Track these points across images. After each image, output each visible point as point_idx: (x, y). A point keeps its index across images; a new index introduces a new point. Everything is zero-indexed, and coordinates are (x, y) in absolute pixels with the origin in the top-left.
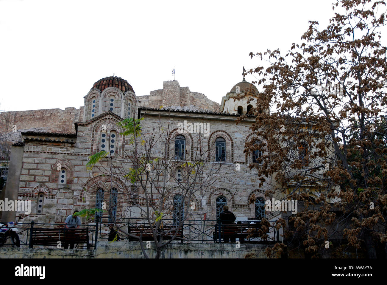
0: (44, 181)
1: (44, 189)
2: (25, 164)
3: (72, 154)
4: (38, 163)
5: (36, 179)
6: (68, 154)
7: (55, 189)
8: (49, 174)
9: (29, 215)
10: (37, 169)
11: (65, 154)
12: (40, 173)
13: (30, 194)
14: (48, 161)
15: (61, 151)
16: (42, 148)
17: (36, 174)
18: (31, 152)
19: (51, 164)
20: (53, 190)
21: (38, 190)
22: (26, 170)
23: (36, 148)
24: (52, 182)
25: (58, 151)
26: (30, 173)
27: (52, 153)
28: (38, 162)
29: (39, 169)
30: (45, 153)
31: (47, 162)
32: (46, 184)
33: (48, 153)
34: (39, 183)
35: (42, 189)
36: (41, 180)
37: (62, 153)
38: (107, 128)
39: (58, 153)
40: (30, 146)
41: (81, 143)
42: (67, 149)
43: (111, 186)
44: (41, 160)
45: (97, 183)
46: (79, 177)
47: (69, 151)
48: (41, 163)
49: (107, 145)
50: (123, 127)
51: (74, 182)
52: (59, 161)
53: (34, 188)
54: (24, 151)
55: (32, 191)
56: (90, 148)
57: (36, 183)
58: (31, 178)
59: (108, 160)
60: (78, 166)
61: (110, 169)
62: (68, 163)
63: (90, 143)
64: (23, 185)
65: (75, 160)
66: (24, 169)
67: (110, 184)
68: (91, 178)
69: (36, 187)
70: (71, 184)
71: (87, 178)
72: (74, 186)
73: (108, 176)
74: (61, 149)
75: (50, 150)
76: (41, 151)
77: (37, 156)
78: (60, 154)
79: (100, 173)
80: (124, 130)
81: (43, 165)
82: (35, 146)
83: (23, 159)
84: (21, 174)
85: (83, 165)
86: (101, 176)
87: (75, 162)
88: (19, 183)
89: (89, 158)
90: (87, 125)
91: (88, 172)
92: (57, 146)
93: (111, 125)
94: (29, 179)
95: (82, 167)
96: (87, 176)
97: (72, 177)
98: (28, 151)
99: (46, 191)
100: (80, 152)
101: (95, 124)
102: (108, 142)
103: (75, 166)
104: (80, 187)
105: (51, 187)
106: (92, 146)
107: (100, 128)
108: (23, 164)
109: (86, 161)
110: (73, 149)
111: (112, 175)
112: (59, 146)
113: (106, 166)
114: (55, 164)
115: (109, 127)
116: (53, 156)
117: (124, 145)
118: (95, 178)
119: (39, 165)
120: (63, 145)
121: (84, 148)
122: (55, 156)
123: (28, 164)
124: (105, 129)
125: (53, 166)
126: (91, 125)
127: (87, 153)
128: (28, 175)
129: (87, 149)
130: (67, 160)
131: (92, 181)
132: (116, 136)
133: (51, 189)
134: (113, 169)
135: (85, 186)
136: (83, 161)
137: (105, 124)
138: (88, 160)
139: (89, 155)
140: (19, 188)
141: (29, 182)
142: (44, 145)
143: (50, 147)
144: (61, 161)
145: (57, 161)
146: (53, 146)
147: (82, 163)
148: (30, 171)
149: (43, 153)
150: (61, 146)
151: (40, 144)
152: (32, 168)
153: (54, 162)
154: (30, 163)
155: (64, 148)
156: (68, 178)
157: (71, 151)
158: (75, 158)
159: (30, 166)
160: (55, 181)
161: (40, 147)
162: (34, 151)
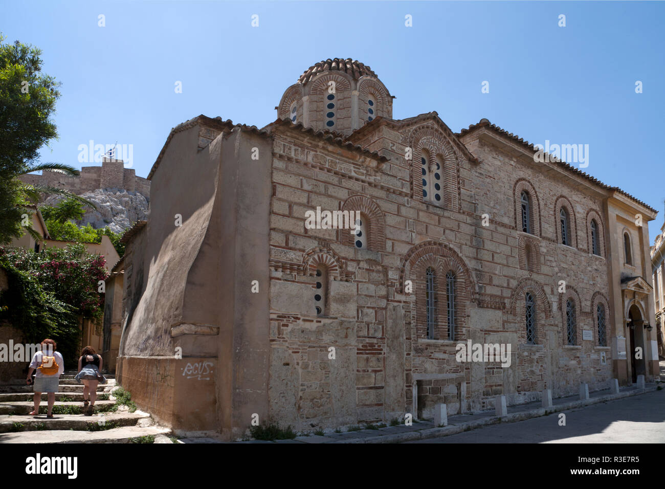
1: (329, 257)
2: (279, 189)
3: (376, 186)
4: (309, 192)
6: (370, 184)
7: (352, 260)
9: (302, 318)
11: (363, 181)
13: (299, 266)
14: (332, 190)
15: (355, 171)
16: (316, 156)
18: (290, 159)
19: (340, 201)
20: (349, 263)
21: (316, 257)
22: (284, 203)
23: (302, 153)
24: (344, 244)
25: (350, 171)
26: (295, 215)
27: (336, 173)
28: (309, 188)
29: (313, 208)
30: (322, 169)
31: (329, 193)
32: (333, 246)
33: (329, 171)
34: (316, 242)
35: (325, 256)
36: (320, 236)
37: (357, 179)
38: (432, 147)
39: (350, 178)
40: (286, 144)
41: (392, 165)
42: (367, 171)
43: (447, 265)
44: (316, 185)
45: (426, 256)
46: (394, 240)
47: (371, 177)
48: (315, 193)
49: (430, 183)
50: (455, 153)
51: (385, 249)
52: (355, 196)
53: (307, 251)
54: (274, 154)
55: (302, 258)
56: (408, 180)
57: (311, 240)
58: (298, 225)
59: (439, 212)
60: (391, 213)
61: (442, 232)
62: (372, 205)
63: (407, 170)
64: (280, 242)
65: (384, 199)
66: (280, 199)
67: (445, 261)
68: (414, 244)
69: (311, 250)
70: (381, 252)
71: (409, 243)
72: (387, 257)
73: (440, 244)
74: (354, 167)
75: (333, 165)
76: (314, 164)
77: (308, 173)
78: (354, 181)
79: (428, 236)
80: (457, 159)
81: (321, 198)
82: (299, 147)
83: (272, 173)
84: (270, 213)
85: (398, 214)
86: (430, 243)
87: (385, 206)
88: (269, 235)
89: (408, 200)
90: (400, 128)
91: (409, 231)
92: (347, 158)
93: (437, 142)
94: (293, 229)
95: (398, 219)
96: (408, 240)
97: (382, 237)
98: (284, 154)
99: (333, 262)
100: (392, 185)
101: (411, 130)
102: (431, 175)
103: (386, 214)
104: (399, 262)
105: (343, 255)
106: (411, 177)
107: (420, 142)
108: (275, 186)
109: (405, 206)
110: (377, 174)
111: (448, 244)
112: (353, 159)
113: (437, 224)
114: (347, 202)
115: (434, 145)
116: (340, 182)
117: (459, 189)
118: (420, 246)
119: (313, 196)
120: (361, 160)
121: (398, 177)
122: (346, 183)
123: (287, 188)
124: (427, 148)
125: (342, 203)
126: (404, 130)
127: (404, 190)
128: (289, 217)
129: (404, 182)
130: (368, 196)
131: (417, 252)
132: (444, 167)
133: (343, 258)
134: (447, 231)
135: (406, 261)
136: (399, 205)
137: (428, 137)
138: (406, 204)
139: (406, 195)
140: (272, 247)
141: (294, 236)
142: (319, 150)
143: (332, 159)
144: (358, 195)
145: (351, 196)
146: (338, 157)
147: (396, 210)
148: (294, 207)
149: (318, 168)
150: (357, 161)
151: (311, 144)
152: (299, 201)
153: (343, 194)
154: (292, 187)
155: (361, 168)
156: (374, 238)
157: (375, 178)
158: (384, 196)
159: (292, 196)
160: (349, 240)
161: (310, 153)
162: (296, 158)
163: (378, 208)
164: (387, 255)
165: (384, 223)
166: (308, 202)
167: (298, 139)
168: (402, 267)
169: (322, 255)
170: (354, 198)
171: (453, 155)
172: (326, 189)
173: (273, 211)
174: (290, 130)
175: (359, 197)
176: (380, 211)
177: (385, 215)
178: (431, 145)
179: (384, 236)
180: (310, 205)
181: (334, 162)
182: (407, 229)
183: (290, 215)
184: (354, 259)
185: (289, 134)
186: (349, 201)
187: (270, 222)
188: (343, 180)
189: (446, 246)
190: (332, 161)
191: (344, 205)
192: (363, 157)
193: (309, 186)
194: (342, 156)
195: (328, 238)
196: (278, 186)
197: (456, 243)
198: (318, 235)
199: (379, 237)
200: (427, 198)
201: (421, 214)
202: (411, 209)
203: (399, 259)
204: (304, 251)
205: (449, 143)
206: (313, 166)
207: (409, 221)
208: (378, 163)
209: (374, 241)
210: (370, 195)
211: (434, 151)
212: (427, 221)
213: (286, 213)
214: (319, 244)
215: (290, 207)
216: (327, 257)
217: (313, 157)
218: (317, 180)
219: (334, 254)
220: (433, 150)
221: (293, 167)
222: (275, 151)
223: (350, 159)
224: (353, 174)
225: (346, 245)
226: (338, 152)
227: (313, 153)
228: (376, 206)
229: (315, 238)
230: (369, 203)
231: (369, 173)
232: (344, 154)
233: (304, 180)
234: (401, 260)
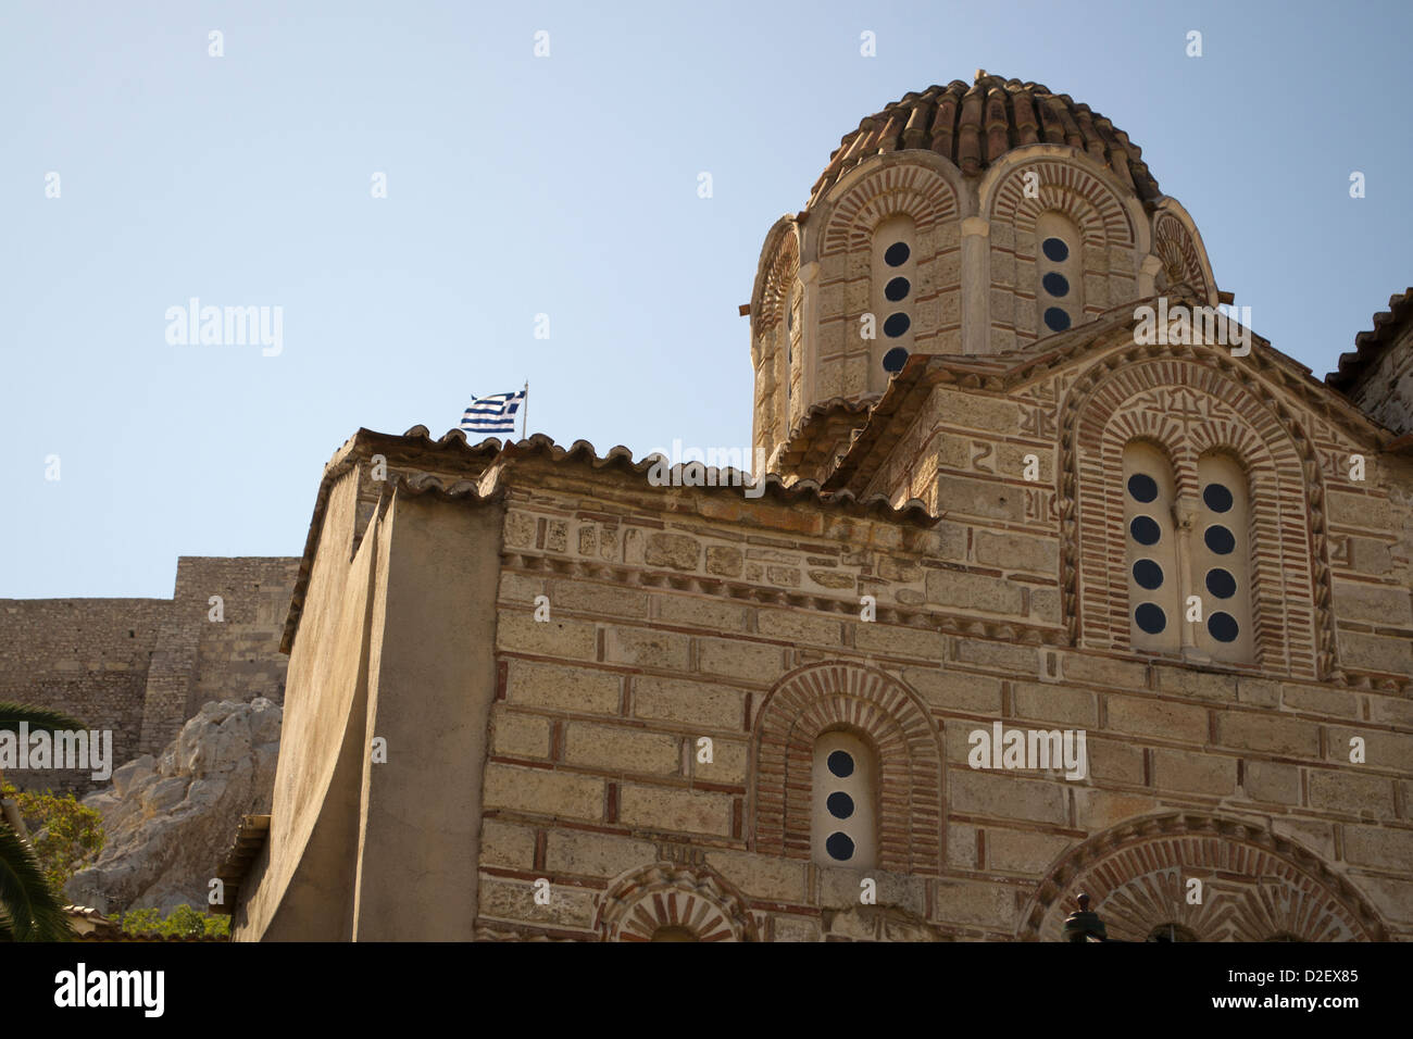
0: (693, 827)
1: (699, 901)
2: (518, 672)
3: (905, 618)
4: (630, 672)
5: (625, 804)
7: (791, 909)
8: (736, 776)
10: (625, 719)
11: (850, 607)
12: (657, 756)
14: (715, 657)
15: (815, 578)
16: (659, 542)
17: (621, 762)
18: (562, 567)
19: (748, 690)
20: (779, 919)
21: (648, 904)
22: (533, 722)
23: (608, 538)
24: (763, 849)
25: (795, 577)
26: (572, 757)
27: (739, 592)
28: (630, 659)
29: (641, 725)
30: (681, 584)
31: (706, 667)
32: (716, 861)
33: (710, 586)
34: (652, 849)
35: (682, 899)
36: (668, 823)
37: (824, 604)
38: (1175, 428)
39: (797, 600)
40: (549, 517)
41: (977, 529)
42: (867, 568)
43: (1258, 913)
44: (655, 645)
45: (1144, 879)
46: (986, 822)
47: (880, 588)
48: (654, 672)
49: (1180, 572)
50: (1297, 432)
51: (945, 858)
52: (810, 666)
53: (612, 883)
54: (505, 558)
55: (595, 911)
56: (1056, 578)
57: (630, 843)
58: (582, 793)
59: (1211, 691)
60: (969, 717)
61: (1233, 771)
62: (884, 690)
63: (1048, 539)
64: (514, 856)
65: (938, 665)
66: (518, 709)
67: (1248, 894)
68: (1084, 835)
69: (627, 878)
70: (926, 872)
71: (1058, 831)
72: (952, 890)
73: (1224, 827)
74: (811, 561)
75: (724, 563)
76: (650, 569)
77: (623, 604)
78: (812, 609)
79: (1156, 794)
80: (1309, 455)
81: (673, 686)
82: (596, 519)
83: (495, 623)
84: (487, 755)
86: (1166, 823)
87: (939, 690)
88: (478, 835)
89: (1051, 658)
90: (1010, 382)
91: (1059, 779)
92: (780, 530)
93: (1203, 404)
94: (566, 805)
96: (1056, 816)
97: (928, 812)
98: (539, 553)
99: (718, 921)
100: (975, 608)
101: (1071, 379)
102: (1183, 541)
103: (947, 721)
104: (1007, 911)
105: (754, 890)
106: (1069, 561)
107: (1116, 415)
108: (504, 665)
109: (1036, 680)
110: (910, 573)
111: (1261, 822)
112: (801, 533)
113: (1201, 742)
114: (778, 693)
115: (1186, 420)
116: (751, 621)
117: (1322, 580)
118: (1118, 838)
119: (641, 684)
120: (833, 531)
121: (1006, 573)
122: (772, 623)
123: (548, 667)
124: (1155, 433)
125: (758, 700)
126: (1037, 385)
127: (1035, 619)
128: (549, 767)
129: (1033, 587)
130: (870, 663)
131: (1099, 865)
132: (1250, 499)
133: (758, 905)
134: (1254, 769)
135: (1046, 900)
136: (1010, 682)
137: (1155, 391)
138: (1044, 675)
139: (1049, 636)
140: (485, 876)
141: (568, 830)
142: (668, 520)
143: (719, 542)
144: (826, 663)
145: (793, 667)
146: (747, 533)
147: (997, 701)
148: (569, 732)
149: (665, 584)
150: (818, 536)
151: (637, 503)
152: (587, 707)
153: (763, 666)
154: (563, 662)
155: (838, 559)
156: (898, 821)
157: (901, 586)
158: (939, 654)
159: (565, 693)
160: (787, 835)
161: (638, 535)
162: (585, 558)
163: (910, 704)
164: (950, 885)
165: (936, 760)
166: (624, 708)
167: (590, 493)
169: (672, 898)
170: (807, 674)
171: (1286, 441)
172: (695, 655)
173: (494, 752)
174: (556, 470)
175: (828, 668)
176: (920, 715)
177: (942, 727)
178: (1171, 422)
179: (939, 809)
180: (631, 718)
181: (728, 554)
182: (1050, 773)
183: (554, 761)
184: (805, 904)
185: (555, 482)
186: (784, 691)
187: (481, 789)
188: (762, 614)
189: (1254, 833)
190: (718, 550)
191: (765, 704)
193: (627, 650)
194: (760, 527)
195: (699, 830)
196: (512, 662)
197: (1313, 814)
198: (656, 824)
199: (916, 815)
200: (1164, 640)
201: (1117, 706)
202: (1063, 690)
203: (1010, 898)
204: (600, 884)
205: (1266, 395)
206: (651, 580)
208: (906, 534)
209: (893, 830)
210: (875, 658)
211: (1187, 443)
212: (1148, 730)
213: (540, 755)
214: (660, 855)
215: (557, 732)
216: (691, 901)
217: (649, 548)
218: (657, 627)
219: (725, 889)
220: (1182, 439)
221: (571, 589)
222: (509, 548)
223: (791, 532)
224: (808, 587)
225: (774, 855)
226: (740, 517)
227: (646, 533)
228: (901, 696)
229: (648, 834)
230: (873, 688)
231: (875, 574)
232: (763, 521)
233: (611, 633)
234: (1019, 900)
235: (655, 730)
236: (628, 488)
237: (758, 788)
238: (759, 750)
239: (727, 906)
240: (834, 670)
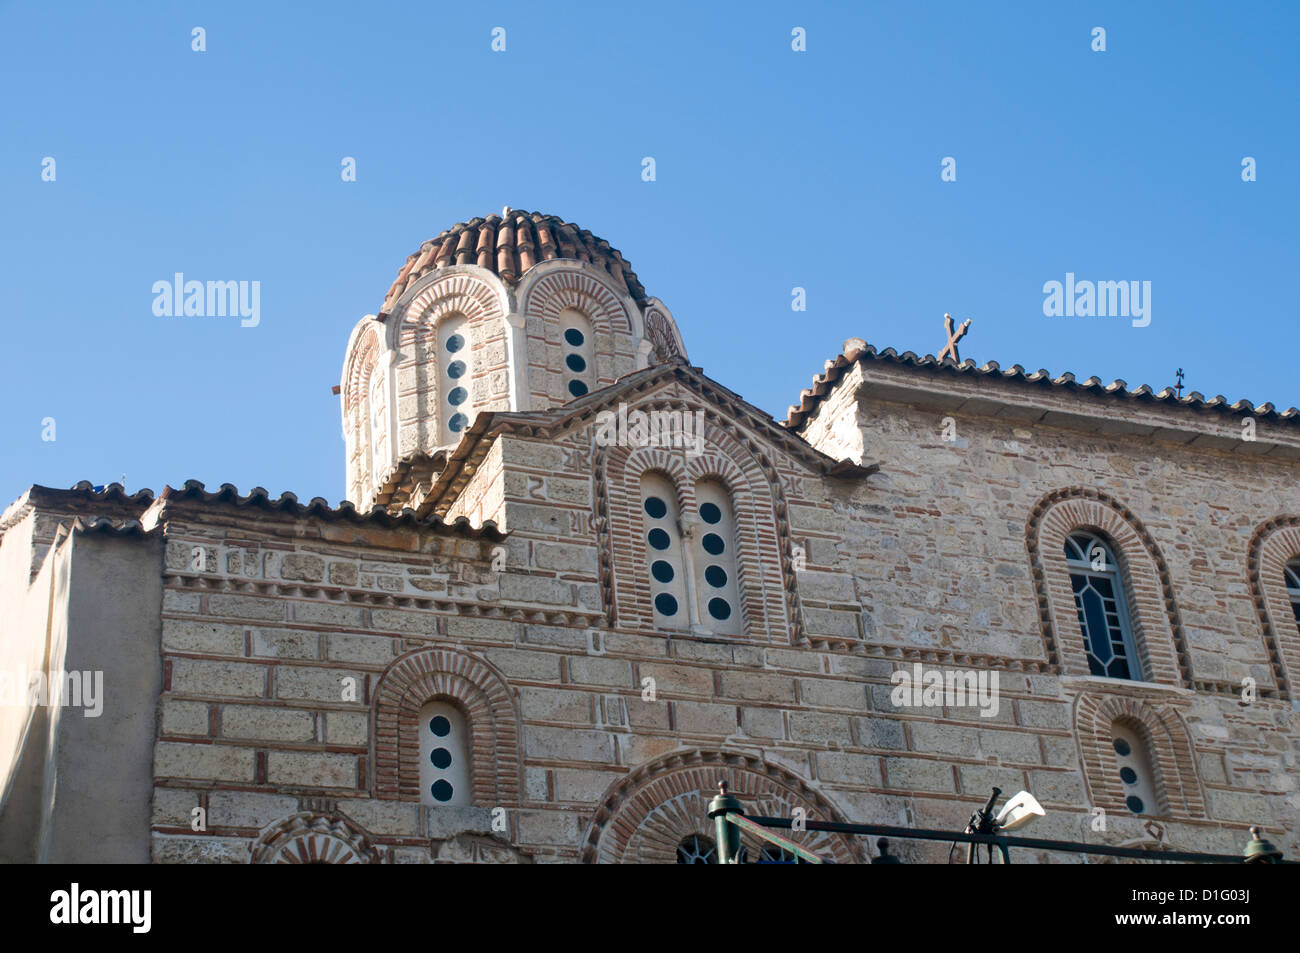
0: (327, 782)
1: (334, 841)
2: (181, 668)
3: (485, 611)
4: (272, 663)
5: (271, 768)
6: (465, 609)
7: (409, 843)
8: (360, 739)
10: (270, 700)
11: (443, 605)
12: (298, 728)
14: (339, 648)
15: (414, 584)
16: (291, 561)
17: (267, 735)
18: (214, 583)
19: (367, 673)
20: (397, 851)
21: (292, 847)
22: (193, 707)
23: (250, 560)
24: (380, 796)
25: (399, 584)
26: (228, 732)
27: (356, 597)
28: (272, 653)
29: (283, 705)
30: (310, 593)
31: (332, 657)
32: (347, 808)
33: (333, 594)
34: (295, 803)
35: (319, 841)
36: (307, 780)
37: (423, 603)
38: (677, 462)
39: (402, 601)
40: (201, 546)
41: (535, 543)
42: (454, 575)
44: (291, 641)
45: (673, 802)
46: (553, 765)
47: (465, 589)
48: (291, 662)
49: (686, 569)
50: (765, 463)
51: (525, 794)
52: (414, 652)
53: (262, 833)
54: (166, 579)
55: (249, 855)
56: (596, 577)
57: (276, 798)
58: (236, 761)
59: (715, 657)
60: (537, 685)
61: (733, 717)
62: (471, 668)
63: (589, 548)
64: (182, 815)
65: (510, 647)
66: (181, 698)
68: (627, 770)
69: (278, 826)
70: (509, 806)
71: (609, 769)
72: (530, 820)
73: (729, 759)
74: (411, 571)
75: (343, 575)
76: (285, 582)
77: (264, 611)
78: (414, 607)
79: (679, 736)
80: (774, 479)
81: (307, 672)
82: (241, 545)
83: (160, 630)
84: (156, 736)
85: (565, 682)
86: (687, 758)
87: (514, 665)
88: (151, 799)
89: (596, 638)
90: (555, 431)
91: (607, 729)
92: (386, 549)
94: (223, 772)
95: (563, 697)
96: (606, 757)
97: (509, 760)
98: (198, 574)
99: (348, 856)
100: (538, 602)
102: (687, 546)
103: (520, 689)
104: (572, 833)
105: (377, 829)
106: (605, 564)
107: (635, 453)
108: (170, 663)
109: (585, 655)
110: (487, 577)
111: (757, 753)
112: (403, 550)
113: (709, 695)
114: (390, 674)
116: (367, 620)
117: (789, 570)
118: (652, 771)
119: (283, 673)
120: (428, 548)
121: (559, 574)
122: (383, 619)
123: (205, 664)
124: (663, 466)
125: (375, 680)
126: (575, 433)
127: (582, 609)
128: (209, 743)
129: (579, 584)
130: (460, 647)
131: (639, 793)
132: (733, 513)
133: (381, 841)
134: (751, 715)
135: (601, 821)
136: (565, 657)
138: (591, 650)
139: (593, 621)
140: (156, 835)
141: (225, 793)
142: (297, 544)
143: (339, 560)
144: (426, 649)
145: (401, 653)
146: (360, 551)
147: (557, 672)
148: (225, 714)
149: (298, 594)
150: (416, 552)
151: (273, 532)
152: (239, 693)
153: (376, 653)
154: (217, 659)
155: (432, 569)
156: (486, 768)
157: (480, 587)
158: (511, 637)
159: (221, 682)
160: (401, 784)
161: (274, 557)
162: (233, 576)
163: (491, 678)
164: (529, 815)
165: (513, 719)
166: (269, 692)
167: (234, 526)
168: (586, 844)
169: (311, 840)
170: (412, 658)
171: (757, 470)
172: (324, 646)
173: (163, 733)
175: (427, 652)
176: (499, 685)
177: (517, 694)
178: (674, 458)
179: (516, 757)
180: (274, 700)
181: (346, 568)
182: (599, 725)
183: (213, 737)
184: (418, 838)
185: (206, 518)
186: (394, 672)
187: (152, 765)
188: (375, 613)
189: (751, 762)
190: (339, 567)
191: (380, 682)
192: (431, 538)
193: (269, 646)
194: (370, 547)
195: (332, 785)
196: (176, 661)
197: (793, 745)
198: (297, 782)
200: (677, 621)
201: (646, 671)
202: (606, 661)
203: (574, 822)
204: (253, 833)
205: (741, 436)
206: (286, 590)
207: (602, 699)
208: (482, 547)
209: (482, 776)
210: (463, 643)
211: (686, 474)
212: (671, 689)
213: (200, 733)
214: (301, 807)
215: (214, 715)
216: (327, 842)
217: (283, 566)
218: (292, 627)
219: (354, 831)
220: (682, 470)
221: (222, 601)
222: (169, 571)
223: (394, 550)
224: (409, 591)
225: (391, 800)
226: (354, 540)
227: (281, 555)
228: (484, 671)
229: (291, 791)
230: (463, 666)
231: (460, 580)
232: (373, 542)
233: (255, 632)
234: (581, 823)
235: (294, 708)
236: (265, 521)
237: (377, 749)
238: (377, 719)
239: (356, 843)
240: (433, 654)
